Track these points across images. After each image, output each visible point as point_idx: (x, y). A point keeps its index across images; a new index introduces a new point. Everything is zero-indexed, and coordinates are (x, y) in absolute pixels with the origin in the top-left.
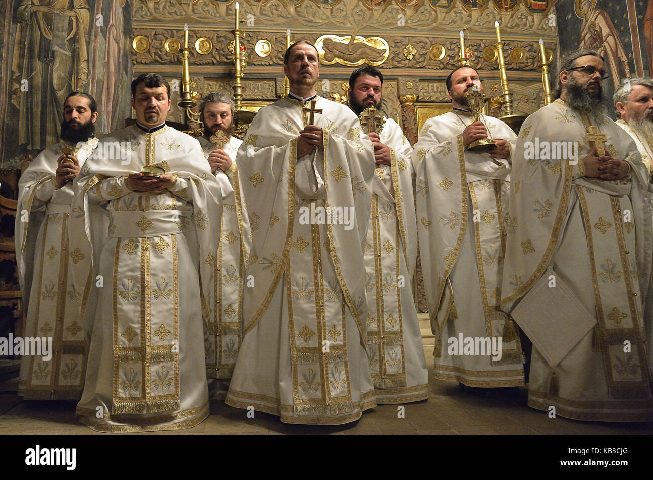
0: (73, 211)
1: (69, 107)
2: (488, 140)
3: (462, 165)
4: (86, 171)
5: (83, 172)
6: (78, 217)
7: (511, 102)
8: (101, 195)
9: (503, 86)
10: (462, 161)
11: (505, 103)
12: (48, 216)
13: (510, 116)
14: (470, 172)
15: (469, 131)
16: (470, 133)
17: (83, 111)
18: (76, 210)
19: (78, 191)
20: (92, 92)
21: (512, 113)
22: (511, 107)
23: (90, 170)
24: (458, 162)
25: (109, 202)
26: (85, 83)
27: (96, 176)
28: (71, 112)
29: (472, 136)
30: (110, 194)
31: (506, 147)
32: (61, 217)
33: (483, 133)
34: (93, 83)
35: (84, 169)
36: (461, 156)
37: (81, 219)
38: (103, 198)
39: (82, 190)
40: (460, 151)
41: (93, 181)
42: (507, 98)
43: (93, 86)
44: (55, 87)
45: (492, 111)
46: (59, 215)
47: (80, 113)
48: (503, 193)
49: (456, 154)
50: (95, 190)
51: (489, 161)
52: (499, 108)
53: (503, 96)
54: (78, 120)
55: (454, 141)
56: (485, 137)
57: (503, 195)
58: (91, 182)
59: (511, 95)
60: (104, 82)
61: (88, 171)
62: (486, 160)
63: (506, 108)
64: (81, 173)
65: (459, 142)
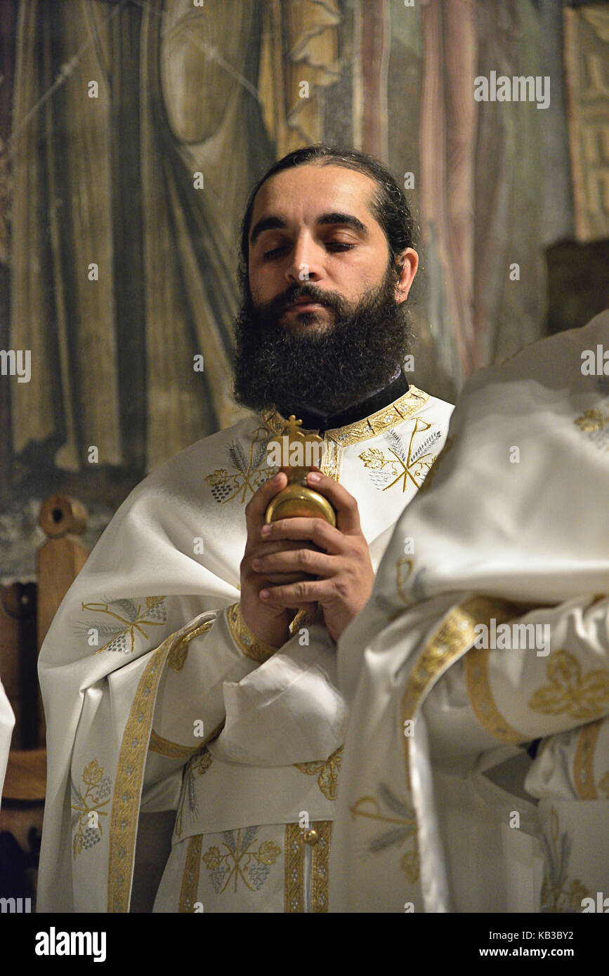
0: (353, 811)
1: (275, 222)
4: (408, 584)
5: (389, 591)
6: (380, 845)
8: (492, 714)
12: (196, 839)
17: (346, 236)
18: (364, 807)
19: (369, 696)
20: (369, 126)
23: (427, 577)
25: (533, 748)
26: (325, 80)
27: (465, 608)
28: (286, 248)
30: (540, 702)
32: (271, 848)
34: (369, 77)
35: (392, 573)
37: (395, 854)
38: (503, 730)
39: (391, 690)
41: (446, 637)
43: (371, 95)
44: (180, 121)
46: (261, 837)
47: (334, 247)
50: (461, 686)
54: (325, 286)
58: (439, 642)
60: (421, 64)
61: (418, 586)
64: (379, 601)
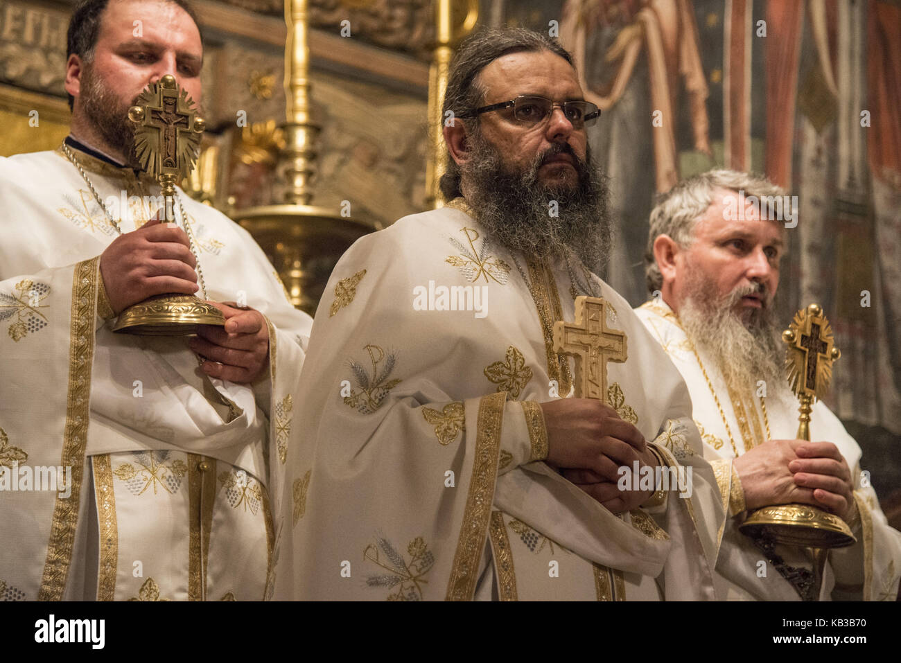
2: (198, 305)
3: (79, 391)
7: (312, 156)
9: (293, 87)
10: (80, 372)
11: (289, 155)
13: (300, 209)
14: (106, 417)
15: (128, 258)
16: (131, 267)
21: (309, 199)
22: (308, 174)
24: (64, 373)
29: (136, 282)
31: (260, 341)
33: (180, 274)
36: (80, 351)
40: (80, 331)
42: (301, 139)
45: (242, 172)
48: (218, 515)
49: (62, 339)
51: (188, 388)
52: (269, 167)
53: (287, 128)
55: (65, 287)
56: (188, 293)
57: (219, 523)
59: (315, 129)
62: (176, 380)
63: (290, 174)
65: (81, 292)
